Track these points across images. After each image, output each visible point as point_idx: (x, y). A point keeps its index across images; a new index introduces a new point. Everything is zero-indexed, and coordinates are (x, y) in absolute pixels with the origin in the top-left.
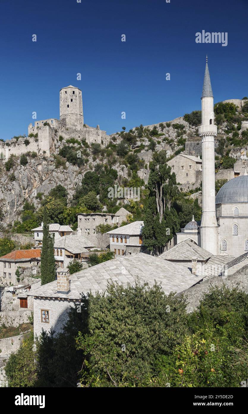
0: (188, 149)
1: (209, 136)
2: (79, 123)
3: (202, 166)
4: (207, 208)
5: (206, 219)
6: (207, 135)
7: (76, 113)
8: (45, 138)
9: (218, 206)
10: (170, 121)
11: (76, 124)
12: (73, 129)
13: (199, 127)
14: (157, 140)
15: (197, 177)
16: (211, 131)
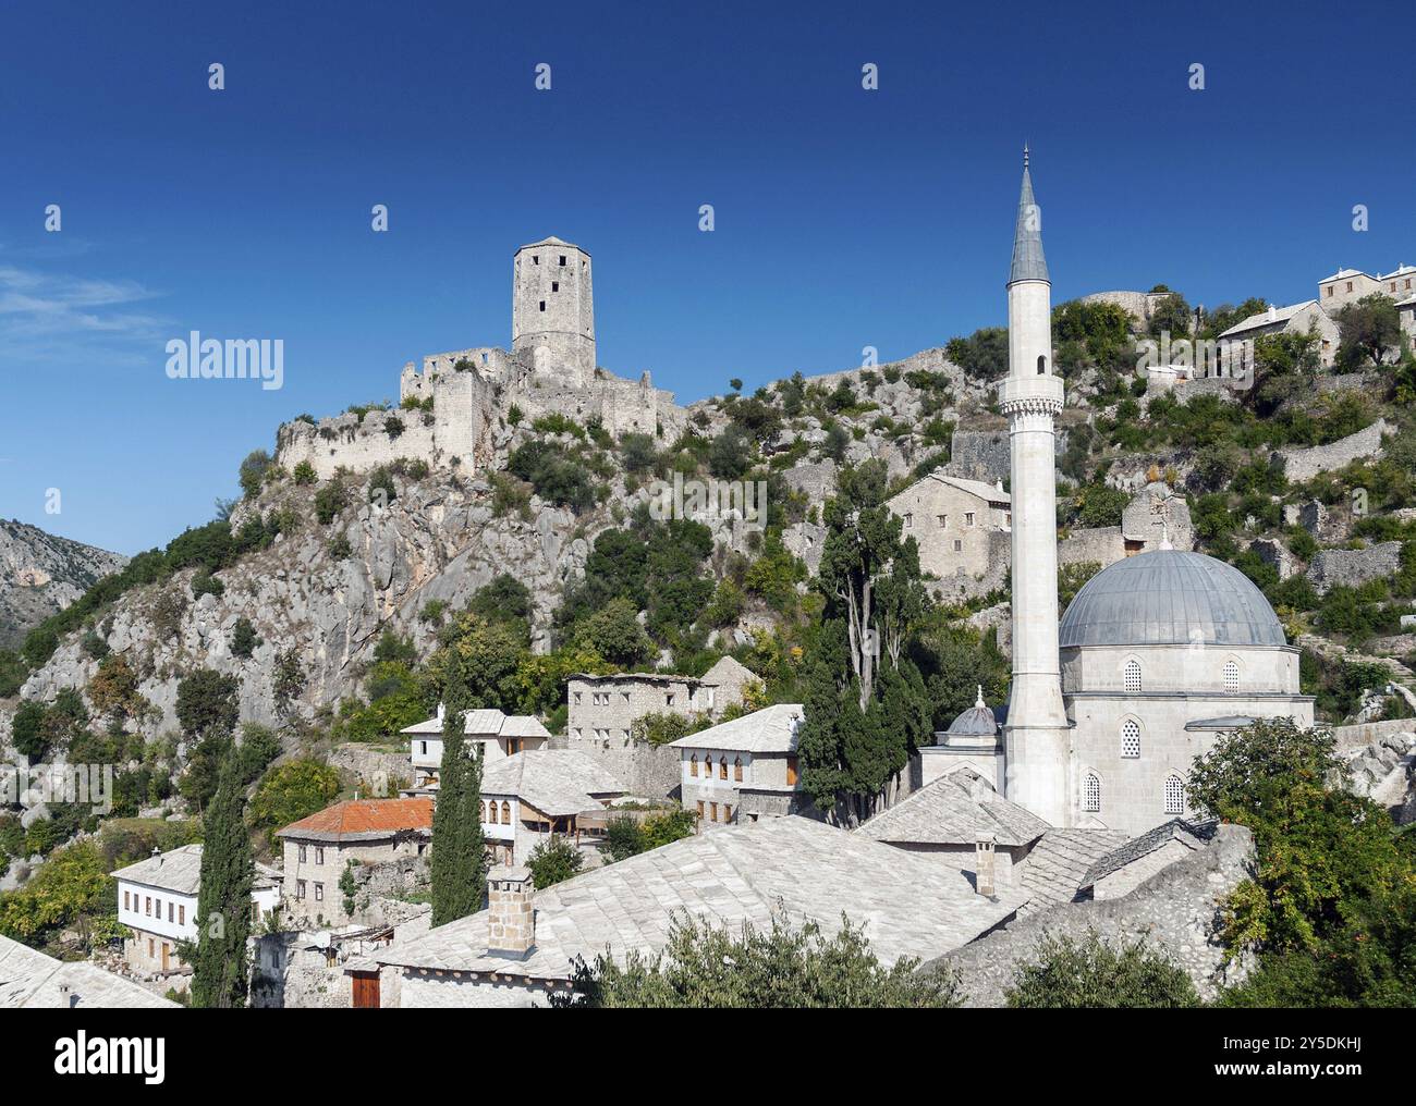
0: (961, 457)
1: (1036, 414)
2: (578, 363)
3: (1009, 517)
4: (1030, 663)
5: (1025, 701)
6: (1027, 411)
7: (570, 328)
8: (458, 413)
9: (1068, 653)
10: (900, 363)
11: (567, 366)
12: (556, 384)
13: (1000, 382)
14: (852, 424)
15: (993, 552)
16: (1043, 396)
